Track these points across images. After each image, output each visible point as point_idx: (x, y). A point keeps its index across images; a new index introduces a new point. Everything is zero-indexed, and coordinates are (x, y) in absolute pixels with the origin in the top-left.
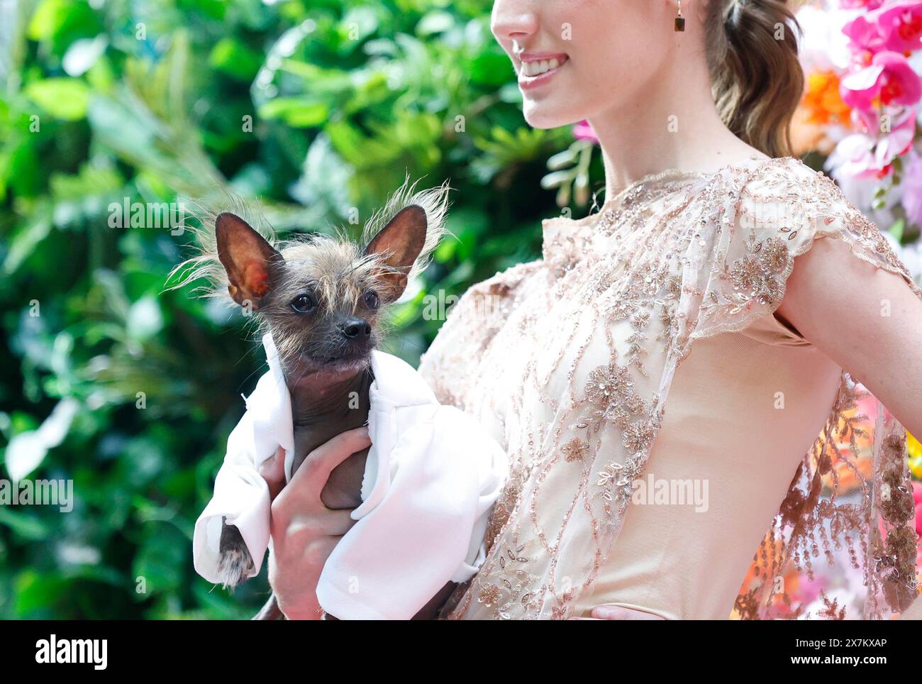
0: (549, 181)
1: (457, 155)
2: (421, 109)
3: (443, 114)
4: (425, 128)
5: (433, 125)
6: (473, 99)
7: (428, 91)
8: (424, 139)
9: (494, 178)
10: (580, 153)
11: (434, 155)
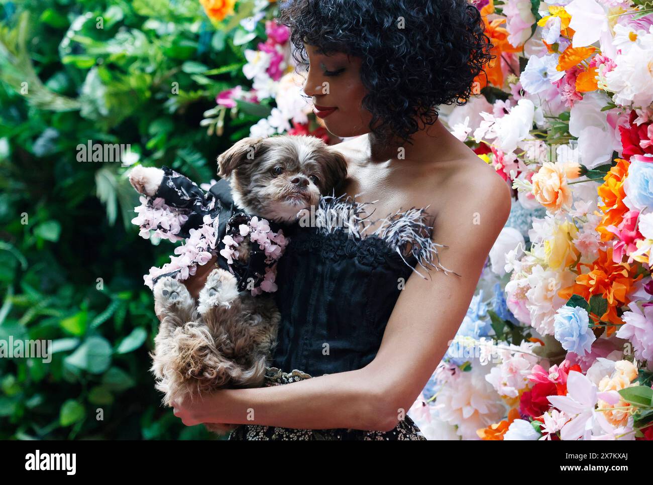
0: (204, 123)
1: (159, 96)
2: (143, 70)
3: (153, 74)
4: (144, 80)
5: (148, 79)
6: (169, 68)
7: (145, 60)
8: (144, 87)
9: (177, 111)
10: (220, 111)
11: (148, 94)
